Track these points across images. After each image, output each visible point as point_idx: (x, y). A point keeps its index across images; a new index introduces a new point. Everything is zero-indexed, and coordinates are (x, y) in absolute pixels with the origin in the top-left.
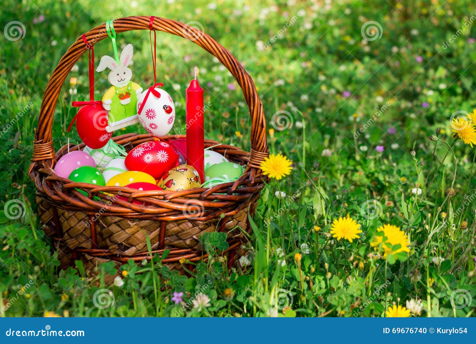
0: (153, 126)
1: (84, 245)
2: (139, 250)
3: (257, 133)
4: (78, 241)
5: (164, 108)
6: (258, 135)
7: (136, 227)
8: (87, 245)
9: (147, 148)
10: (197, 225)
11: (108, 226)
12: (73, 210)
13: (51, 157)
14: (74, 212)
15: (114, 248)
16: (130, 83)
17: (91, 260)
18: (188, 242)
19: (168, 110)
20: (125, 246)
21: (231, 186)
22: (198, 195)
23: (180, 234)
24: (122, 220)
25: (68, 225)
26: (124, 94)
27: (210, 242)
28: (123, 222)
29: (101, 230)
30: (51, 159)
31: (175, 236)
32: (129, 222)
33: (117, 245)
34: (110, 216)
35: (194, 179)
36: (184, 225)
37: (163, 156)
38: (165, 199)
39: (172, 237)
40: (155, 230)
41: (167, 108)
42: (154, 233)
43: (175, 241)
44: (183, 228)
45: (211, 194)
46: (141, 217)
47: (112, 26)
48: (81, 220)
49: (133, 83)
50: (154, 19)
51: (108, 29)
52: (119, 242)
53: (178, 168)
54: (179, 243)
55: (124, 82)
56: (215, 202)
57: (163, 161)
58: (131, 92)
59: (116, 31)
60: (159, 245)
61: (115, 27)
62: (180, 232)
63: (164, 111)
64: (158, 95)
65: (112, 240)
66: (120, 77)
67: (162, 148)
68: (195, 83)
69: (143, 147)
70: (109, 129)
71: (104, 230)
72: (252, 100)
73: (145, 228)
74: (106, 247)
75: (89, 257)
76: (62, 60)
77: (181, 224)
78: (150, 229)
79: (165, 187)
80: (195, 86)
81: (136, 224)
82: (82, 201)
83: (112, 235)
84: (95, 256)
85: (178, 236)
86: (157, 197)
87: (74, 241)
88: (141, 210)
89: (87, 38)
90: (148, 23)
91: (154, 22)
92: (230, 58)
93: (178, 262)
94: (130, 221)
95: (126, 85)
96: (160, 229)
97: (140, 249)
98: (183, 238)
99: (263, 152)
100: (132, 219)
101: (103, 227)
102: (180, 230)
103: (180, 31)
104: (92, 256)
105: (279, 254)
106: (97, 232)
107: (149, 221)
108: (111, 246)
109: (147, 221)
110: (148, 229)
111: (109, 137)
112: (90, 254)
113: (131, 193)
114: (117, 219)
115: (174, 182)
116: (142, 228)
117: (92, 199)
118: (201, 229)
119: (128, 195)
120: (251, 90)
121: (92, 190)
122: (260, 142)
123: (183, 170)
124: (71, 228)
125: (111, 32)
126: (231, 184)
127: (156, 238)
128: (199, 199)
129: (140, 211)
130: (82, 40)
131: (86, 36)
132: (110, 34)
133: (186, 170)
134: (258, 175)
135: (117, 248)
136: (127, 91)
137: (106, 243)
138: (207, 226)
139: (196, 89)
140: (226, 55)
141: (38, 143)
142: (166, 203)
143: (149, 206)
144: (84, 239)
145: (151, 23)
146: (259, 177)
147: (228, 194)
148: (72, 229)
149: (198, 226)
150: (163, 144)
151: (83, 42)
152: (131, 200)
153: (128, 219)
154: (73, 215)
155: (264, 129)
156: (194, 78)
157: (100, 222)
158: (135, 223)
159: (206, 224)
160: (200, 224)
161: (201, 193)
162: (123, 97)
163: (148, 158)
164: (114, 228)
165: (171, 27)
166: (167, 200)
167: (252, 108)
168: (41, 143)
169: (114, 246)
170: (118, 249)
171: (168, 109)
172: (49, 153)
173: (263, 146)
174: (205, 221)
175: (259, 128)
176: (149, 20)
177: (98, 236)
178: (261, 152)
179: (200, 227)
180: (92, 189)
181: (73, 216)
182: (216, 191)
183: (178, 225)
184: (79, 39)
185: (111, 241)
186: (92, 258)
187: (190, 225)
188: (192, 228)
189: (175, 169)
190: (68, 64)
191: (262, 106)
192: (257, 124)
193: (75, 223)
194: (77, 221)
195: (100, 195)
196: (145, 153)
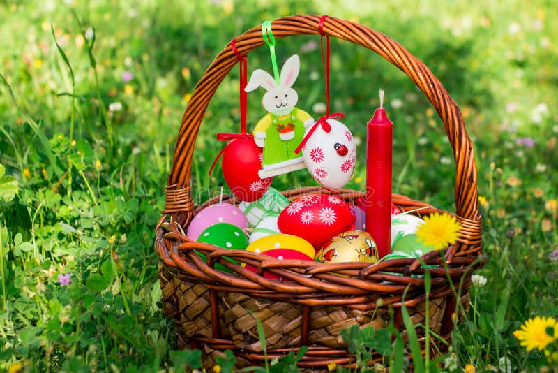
0: (321, 173)
1: (203, 332)
2: (271, 345)
3: (463, 190)
4: (196, 325)
5: (335, 147)
6: (464, 193)
7: (267, 310)
8: (207, 332)
9: (307, 203)
10: (354, 316)
11: (232, 307)
12: (191, 281)
13: (187, 209)
14: (192, 284)
15: (238, 339)
16: (293, 110)
17: (210, 353)
18: (340, 340)
19: (342, 151)
20: (252, 337)
21: (410, 264)
22: (356, 272)
23: (329, 327)
24: (248, 299)
25: (184, 302)
26: (286, 125)
27: (364, 342)
28: (248, 301)
29: (224, 312)
30: (186, 212)
31: (323, 330)
32: (257, 303)
33: (242, 335)
34: (234, 292)
35: (366, 251)
36: (336, 313)
37: (328, 216)
38: (306, 273)
39: (320, 330)
40: (295, 318)
41: (339, 147)
42: (293, 322)
43: (323, 336)
44: (334, 319)
45: (375, 272)
46: (273, 297)
47: (269, 29)
48: (200, 296)
49: (299, 110)
50: (327, 19)
51: (264, 32)
52: (244, 331)
53: (345, 234)
54: (329, 341)
55: (285, 108)
56: (383, 285)
57: (328, 224)
58: (295, 124)
59: (275, 35)
60: (301, 340)
61: (273, 30)
62: (330, 324)
63: (335, 151)
64: (327, 128)
65: (236, 327)
66: (280, 101)
67: (328, 205)
68: (380, 114)
69: (303, 201)
70: (262, 174)
71: (227, 312)
72: (457, 140)
73: (281, 314)
74: (229, 337)
75: (208, 350)
76: (208, 72)
77: (332, 312)
78: (289, 316)
79: (324, 259)
80: (380, 117)
81: (267, 307)
82: (199, 268)
83: (235, 320)
84: (215, 349)
85: (326, 330)
86: (297, 269)
87: (192, 325)
88: (272, 286)
89: (237, 44)
90: (317, 25)
91: (325, 23)
92: (428, 79)
93: (325, 367)
94: (258, 301)
95: (288, 112)
96: (303, 318)
97: (272, 343)
98: (333, 334)
99: (472, 219)
100: (262, 299)
101: (226, 308)
102: (330, 321)
103: (359, 36)
104: (211, 348)
105: (449, 366)
106: (220, 315)
107: (286, 304)
108: (234, 335)
109: (283, 304)
110: (285, 315)
111: (264, 185)
112: (210, 345)
113: (260, 261)
114: (242, 297)
115: (336, 253)
116: (276, 313)
117: (212, 266)
118: (359, 322)
119: (257, 263)
120: (457, 127)
121: (211, 254)
122: (467, 203)
123: (351, 238)
124: (188, 306)
125: (268, 36)
126: (411, 261)
127: (298, 329)
128: (359, 277)
129: (270, 287)
130: (230, 47)
131: (236, 42)
132: (266, 40)
133: (356, 237)
134: (462, 253)
135: (242, 339)
136: (289, 121)
137: (229, 331)
138: (367, 319)
139: (382, 122)
140: (423, 73)
141: (171, 189)
142: (306, 279)
143: (285, 282)
144: (203, 323)
145: (321, 25)
146: (465, 255)
147: (404, 275)
148: (189, 308)
149: (356, 317)
150: (331, 199)
151: (231, 50)
152: (260, 271)
153: (257, 298)
154: (191, 288)
155: (474, 185)
156: (379, 107)
157: (222, 301)
158: (265, 305)
159: (366, 315)
160: (357, 314)
161: (360, 269)
162: (282, 129)
163: (307, 217)
164: (237, 310)
165: (348, 31)
166: (310, 274)
167: (457, 153)
168: (175, 188)
169: (239, 336)
170: (243, 341)
171: (341, 149)
172: (185, 203)
173: (472, 210)
174: (366, 311)
175: (466, 183)
176: (319, 20)
177: (221, 321)
178: (468, 218)
179: (358, 318)
180: (211, 251)
181: (190, 290)
182: (386, 268)
183: (328, 313)
184: (228, 46)
185: (234, 329)
186: (212, 350)
187: (344, 314)
188: (346, 319)
189: (341, 235)
190: (212, 80)
191: (472, 151)
192: (464, 177)
193: (193, 300)
194: (195, 297)
195: (223, 262)
196: (304, 209)
